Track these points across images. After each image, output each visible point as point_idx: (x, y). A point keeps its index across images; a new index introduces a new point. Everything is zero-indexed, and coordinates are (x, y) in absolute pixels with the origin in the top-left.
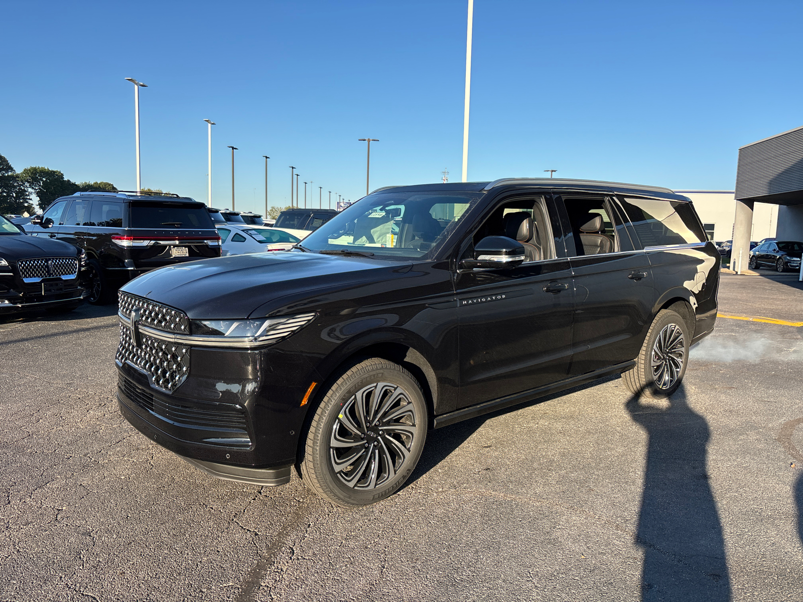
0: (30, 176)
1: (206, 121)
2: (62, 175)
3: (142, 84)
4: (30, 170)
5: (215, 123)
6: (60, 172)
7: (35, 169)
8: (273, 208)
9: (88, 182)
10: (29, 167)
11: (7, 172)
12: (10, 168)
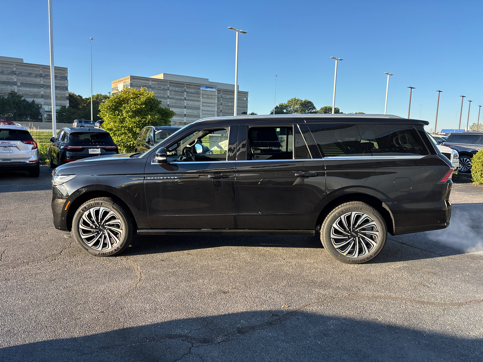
0: (323, 111)
1: (386, 74)
2: (339, 109)
3: (340, 59)
4: (323, 108)
5: (392, 74)
6: (338, 108)
7: (326, 107)
8: (474, 124)
9: (352, 113)
10: (323, 107)
11: (313, 110)
12: (314, 108)
